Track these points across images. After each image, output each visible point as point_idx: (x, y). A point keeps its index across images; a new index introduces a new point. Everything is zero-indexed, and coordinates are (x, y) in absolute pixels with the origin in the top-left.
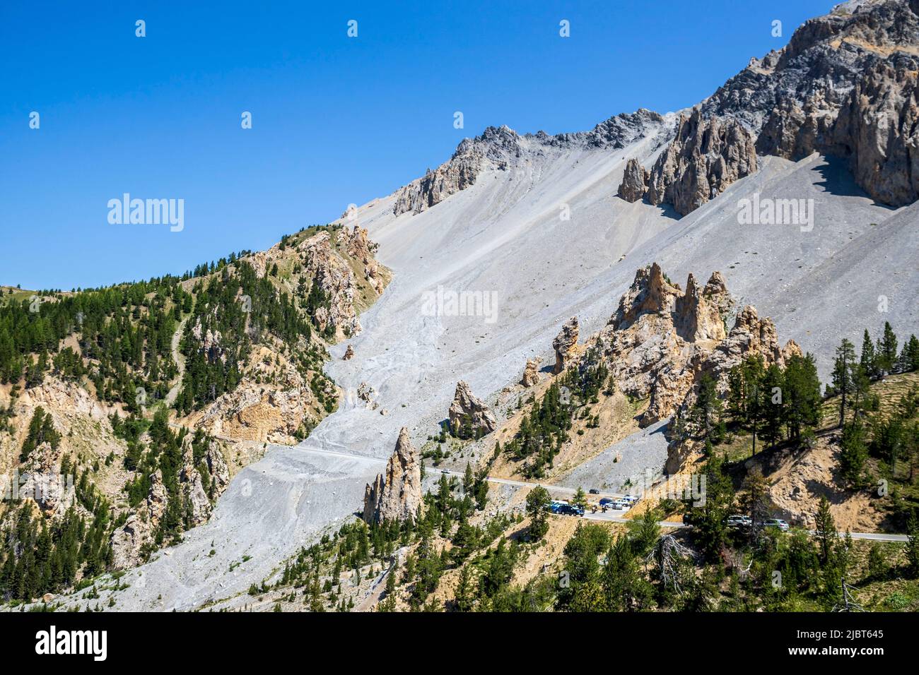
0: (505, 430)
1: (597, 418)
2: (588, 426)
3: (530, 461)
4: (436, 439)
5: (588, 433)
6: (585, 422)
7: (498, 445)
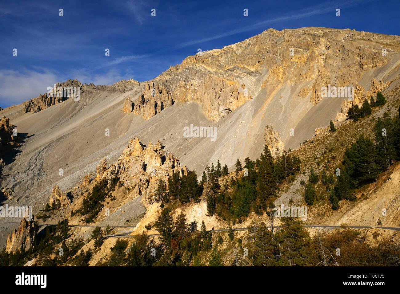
0: (75, 204)
1: (115, 197)
2: (111, 200)
3: (87, 216)
4: (43, 211)
5: (111, 202)
6: (110, 199)
7: (72, 211)
